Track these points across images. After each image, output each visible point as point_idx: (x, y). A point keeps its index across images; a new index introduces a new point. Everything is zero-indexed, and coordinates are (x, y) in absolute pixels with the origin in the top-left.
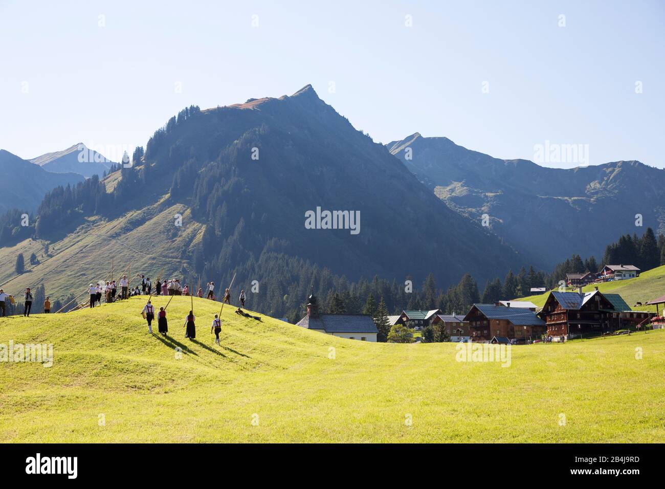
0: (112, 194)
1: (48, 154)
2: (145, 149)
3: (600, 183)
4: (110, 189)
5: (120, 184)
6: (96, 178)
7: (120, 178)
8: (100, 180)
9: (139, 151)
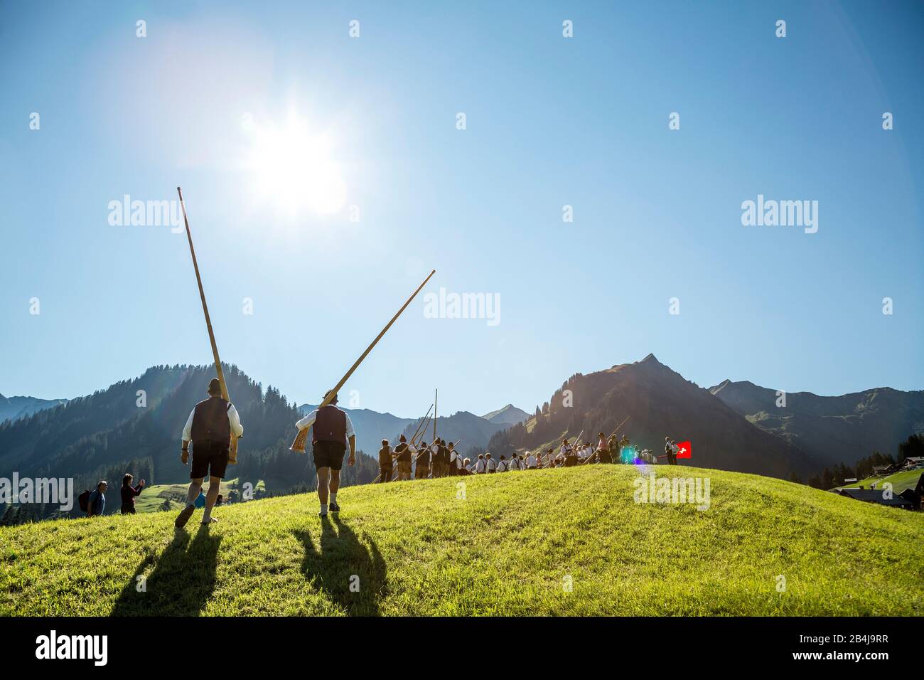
0: (531, 433)
1: (491, 413)
2: (550, 403)
3: (864, 405)
4: (530, 430)
5: (536, 427)
6: (521, 423)
7: (536, 423)
8: (524, 424)
9: (546, 404)
